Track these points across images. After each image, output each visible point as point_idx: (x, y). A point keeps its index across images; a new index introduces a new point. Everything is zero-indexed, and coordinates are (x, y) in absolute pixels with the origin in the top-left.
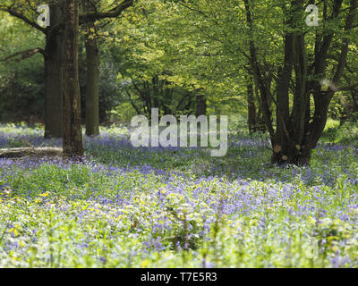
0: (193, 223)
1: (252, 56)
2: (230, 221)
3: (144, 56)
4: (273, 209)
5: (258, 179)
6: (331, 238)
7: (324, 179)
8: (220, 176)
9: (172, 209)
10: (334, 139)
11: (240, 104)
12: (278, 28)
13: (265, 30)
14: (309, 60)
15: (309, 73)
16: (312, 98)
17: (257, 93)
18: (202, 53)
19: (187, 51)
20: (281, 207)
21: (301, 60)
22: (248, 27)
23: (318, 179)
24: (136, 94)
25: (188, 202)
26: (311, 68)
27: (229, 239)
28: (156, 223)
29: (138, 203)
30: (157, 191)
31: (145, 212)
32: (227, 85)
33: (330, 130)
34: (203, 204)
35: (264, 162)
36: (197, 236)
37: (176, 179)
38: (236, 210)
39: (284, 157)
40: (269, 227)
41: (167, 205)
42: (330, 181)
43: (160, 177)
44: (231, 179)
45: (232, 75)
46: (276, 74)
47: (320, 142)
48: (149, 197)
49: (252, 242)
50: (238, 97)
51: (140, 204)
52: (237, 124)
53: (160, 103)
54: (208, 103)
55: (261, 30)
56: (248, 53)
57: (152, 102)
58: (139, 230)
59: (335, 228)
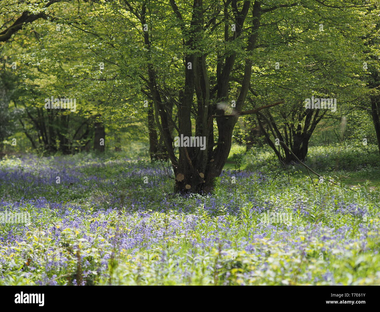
0: (90, 259)
1: (152, 80)
2: (130, 256)
3: (36, 82)
4: (176, 242)
5: (159, 210)
6: (235, 270)
7: (229, 208)
8: (119, 208)
9: (67, 245)
10: (239, 166)
11: (140, 131)
12: (178, 49)
13: (163, 52)
14: (212, 83)
15: (212, 97)
16: (215, 123)
17: (157, 119)
18: (97, 77)
19: (82, 76)
20: (184, 239)
21: (203, 83)
22: (145, 50)
23: (223, 208)
24: (30, 123)
25: (85, 237)
26: (213, 91)
27: (127, 276)
28: (50, 260)
29: (31, 240)
30: (51, 226)
31: (39, 248)
32: (124, 111)
33: (235, 156)
34: (102, 239)
35: (166, 192)
36: (95, 273)
37: (72, 213)
38: (136, 244)
39: (188, 187)
40: (170, 261)
41: (63, 241)
42: (234, 210)
43: (56, 211)
44: (131, 211)
45: (130, 101)
46: (177, 99)
47: (224, 169)
48: (43, 233)
49: (152, 277)
50: (139, 124)
51: (34, 241)
52: (138, 152)
53: (56, 132)
54: (106, 130)
55: (159, 52)
56: (146, 77)
57: (48, 131)
58: (33, 269)
59: (239, 260)
